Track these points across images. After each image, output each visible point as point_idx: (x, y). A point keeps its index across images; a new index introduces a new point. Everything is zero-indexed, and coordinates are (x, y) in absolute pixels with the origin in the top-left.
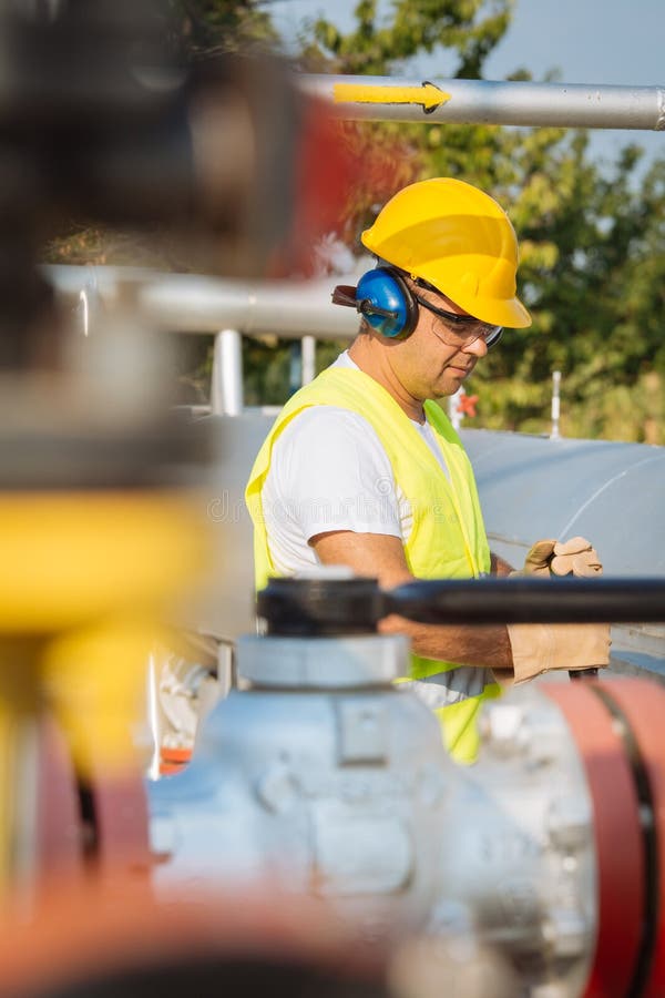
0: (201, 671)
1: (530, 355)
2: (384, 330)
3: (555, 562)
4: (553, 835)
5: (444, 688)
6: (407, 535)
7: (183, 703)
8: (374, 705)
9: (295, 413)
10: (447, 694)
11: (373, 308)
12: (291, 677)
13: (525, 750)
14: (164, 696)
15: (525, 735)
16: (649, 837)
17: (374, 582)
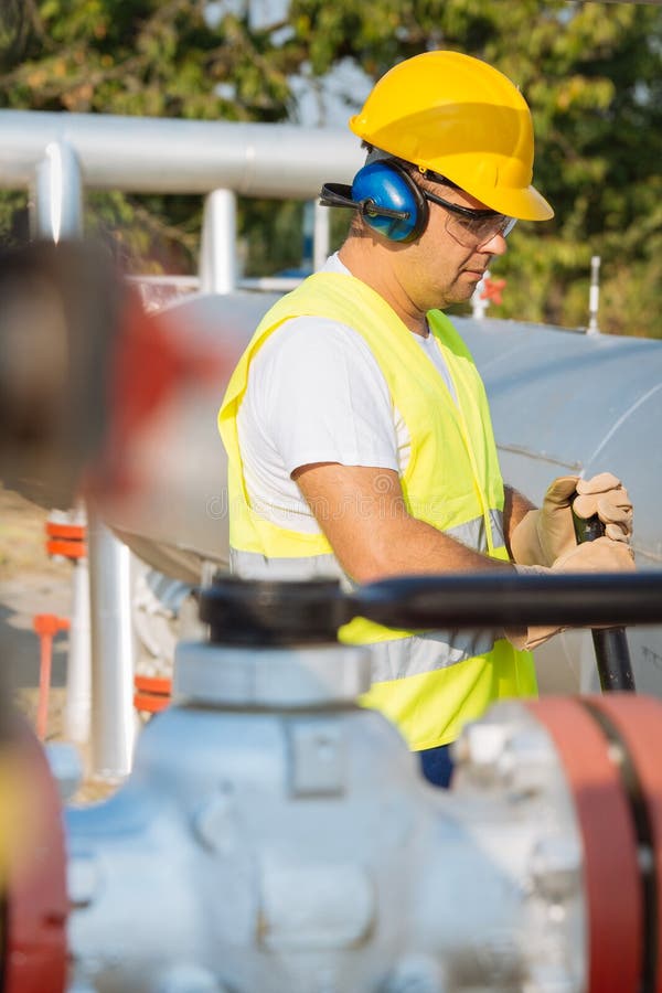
0: (183, 588)
1: (582, 204)
2: (390, 232)
3: (577, 502)
4: (538, 881)
5: (446, 646)
6: (405, 466)
7: (162, 624)
8: (331, 729)
9: (278, 324)
10: (450, 652)
11: (377, 207)
12: (236, 695)
13: (508, 780)
14: (140, 617)
15: (507, 762)
16: (647, 883)
17: (336, 583)
